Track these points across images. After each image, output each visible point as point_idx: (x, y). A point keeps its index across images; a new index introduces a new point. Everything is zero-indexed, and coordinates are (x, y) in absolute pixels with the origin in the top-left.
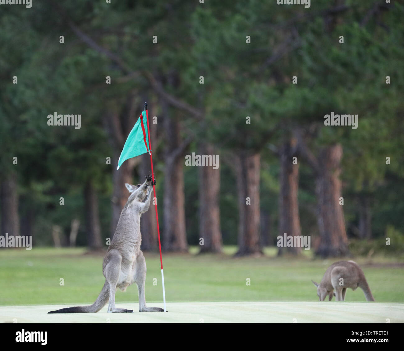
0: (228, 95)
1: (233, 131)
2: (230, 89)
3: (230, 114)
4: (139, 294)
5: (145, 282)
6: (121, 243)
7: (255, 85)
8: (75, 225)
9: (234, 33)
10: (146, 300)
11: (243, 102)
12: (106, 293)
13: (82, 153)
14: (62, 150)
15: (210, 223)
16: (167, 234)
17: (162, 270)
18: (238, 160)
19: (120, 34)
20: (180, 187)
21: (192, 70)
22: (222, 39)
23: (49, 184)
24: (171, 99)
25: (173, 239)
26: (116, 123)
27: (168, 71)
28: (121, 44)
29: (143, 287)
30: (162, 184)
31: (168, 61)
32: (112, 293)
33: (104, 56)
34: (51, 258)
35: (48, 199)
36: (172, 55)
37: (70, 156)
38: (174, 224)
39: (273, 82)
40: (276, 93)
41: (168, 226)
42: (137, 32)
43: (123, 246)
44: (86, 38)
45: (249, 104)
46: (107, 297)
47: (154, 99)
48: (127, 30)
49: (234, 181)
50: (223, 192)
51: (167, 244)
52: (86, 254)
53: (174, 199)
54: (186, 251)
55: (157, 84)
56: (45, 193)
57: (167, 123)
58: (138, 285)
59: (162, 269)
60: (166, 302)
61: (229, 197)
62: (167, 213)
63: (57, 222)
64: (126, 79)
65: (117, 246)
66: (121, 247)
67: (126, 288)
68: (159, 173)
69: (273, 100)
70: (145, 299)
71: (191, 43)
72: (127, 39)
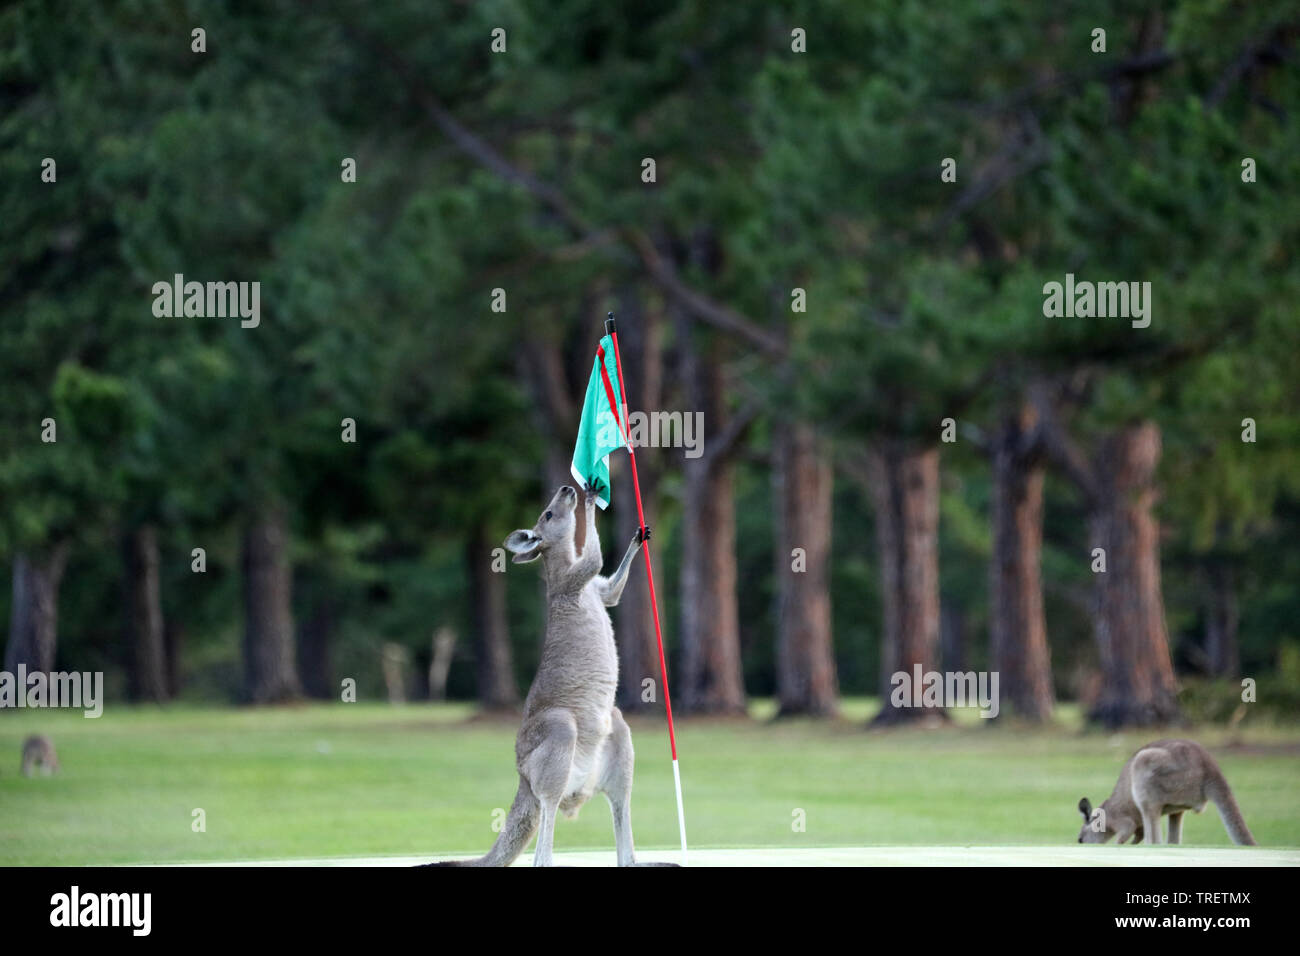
0: (852, 292)
1: (866, 387)
2: (857, 276)
3: (859, 344)
4: (616, 827)
5: (630, 791)
6: (576, 688)
7: (925, 265)
8: (445, 643)
9: (868, 127)
10: (635, 844)
11: (893, 312)
12: (523, 822)
13: (462, 449)
14: (409, 441)
15: (805, 637)
16: (691, 668)
17: (676, 763)
18: (878, 465)
19: (563, 130)
20: (726, 540)
21: (756, 226)
22: (835, 141)
23: (373, 534)
24: (700, 303)
25: (707, 678)
26: (553, 369)
27: (690, 229)
28: (564, 156)
29: (625, 806)
30: (677, 533)
31: (691, 203)
32: (545, 826)
33: (520, 189)
34: (382, 730)
35: (370, 574)
36: (701, 187)
37: (428, 458)
38: (709, 641)
39: (972, 258)
40: (980, 287)
41: (693, 645)
42: (607, 124)
43: (581, 697)
44: (470, 143)
45: (909, 317)
46: (527, 830)
47: (654, 305)
48: (582, 119)
49: (869, 523)
50: (839, 552)
51: (689, 694)
52: (473, 721)
53: (708, 573)
54: (742, 713)
55: (661, 265)
56: (364, 557)
57: (688, 368)
58: (612, 800)
59: (674, 758)
60: (688, 849)
61: (856, 567)
62: (691, 611)
63: (395, 634)
64: (580, 251)
65: (562, 699)
66: (576, 700)
67: (577, 811)
68: (667, 503)
69: (974, 305)
70: (632, 841)
71: (753, 153)
72: (580, 143)
